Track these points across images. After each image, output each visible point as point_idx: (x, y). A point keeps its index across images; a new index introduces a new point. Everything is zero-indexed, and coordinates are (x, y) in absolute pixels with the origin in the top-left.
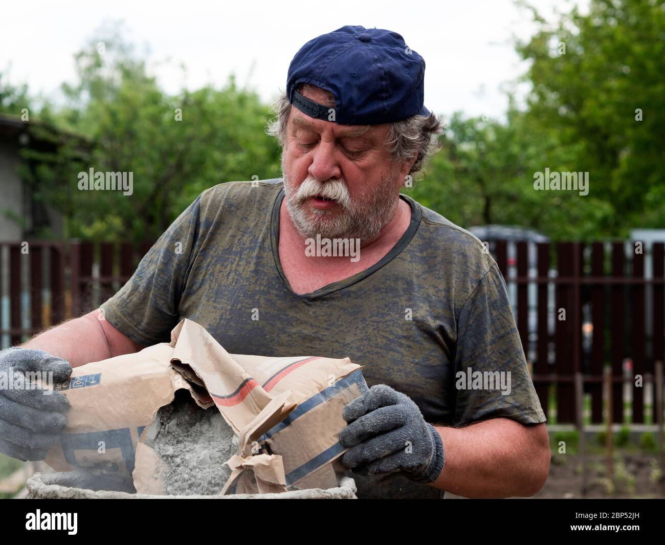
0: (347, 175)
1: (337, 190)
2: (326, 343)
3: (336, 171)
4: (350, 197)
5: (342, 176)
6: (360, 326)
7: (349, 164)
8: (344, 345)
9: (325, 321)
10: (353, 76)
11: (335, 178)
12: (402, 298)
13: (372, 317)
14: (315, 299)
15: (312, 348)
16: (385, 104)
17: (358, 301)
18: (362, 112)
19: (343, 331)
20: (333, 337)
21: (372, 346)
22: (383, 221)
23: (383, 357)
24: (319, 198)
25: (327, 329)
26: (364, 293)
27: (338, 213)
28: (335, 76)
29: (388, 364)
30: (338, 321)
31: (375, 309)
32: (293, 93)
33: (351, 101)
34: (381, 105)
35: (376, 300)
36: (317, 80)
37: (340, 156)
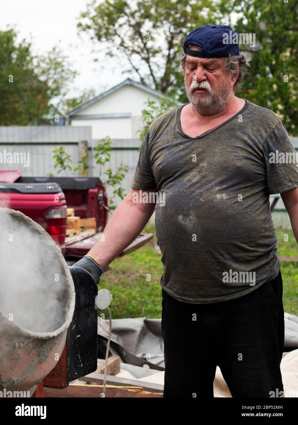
0: (209, 79)
1: (206, 85)
2: (208, 153)
3: (205, 77)
4: (211, 88)
5: (208, 79)
6: (221, 145)
7: (210, 74)
8: (215, 152)
9: (207, 145)
10: (208, 39)
11: (204, 80)
12: (238, 132)
13: (225, 140)
14: (201, 138)
15: (203, 156)
16: (221, 49)
17: (219, 135)
18: (212, 52)
19: (214, 148)
20: (210, 151)
21: (225, 151)
22: (225, 100)
23: (230, 155)
24: (198, 89)
25: (208, 148)
26: (222, 132)
27: (207, 95)
28: (201, 39)
29: (233, 157)
30: (212, 144)
31: (226, 137)
32: (186, 49)
33: (207, 48)
34: (220, 49)
35: (226, 134)
36: (194, 42)
37: (205, 72)
